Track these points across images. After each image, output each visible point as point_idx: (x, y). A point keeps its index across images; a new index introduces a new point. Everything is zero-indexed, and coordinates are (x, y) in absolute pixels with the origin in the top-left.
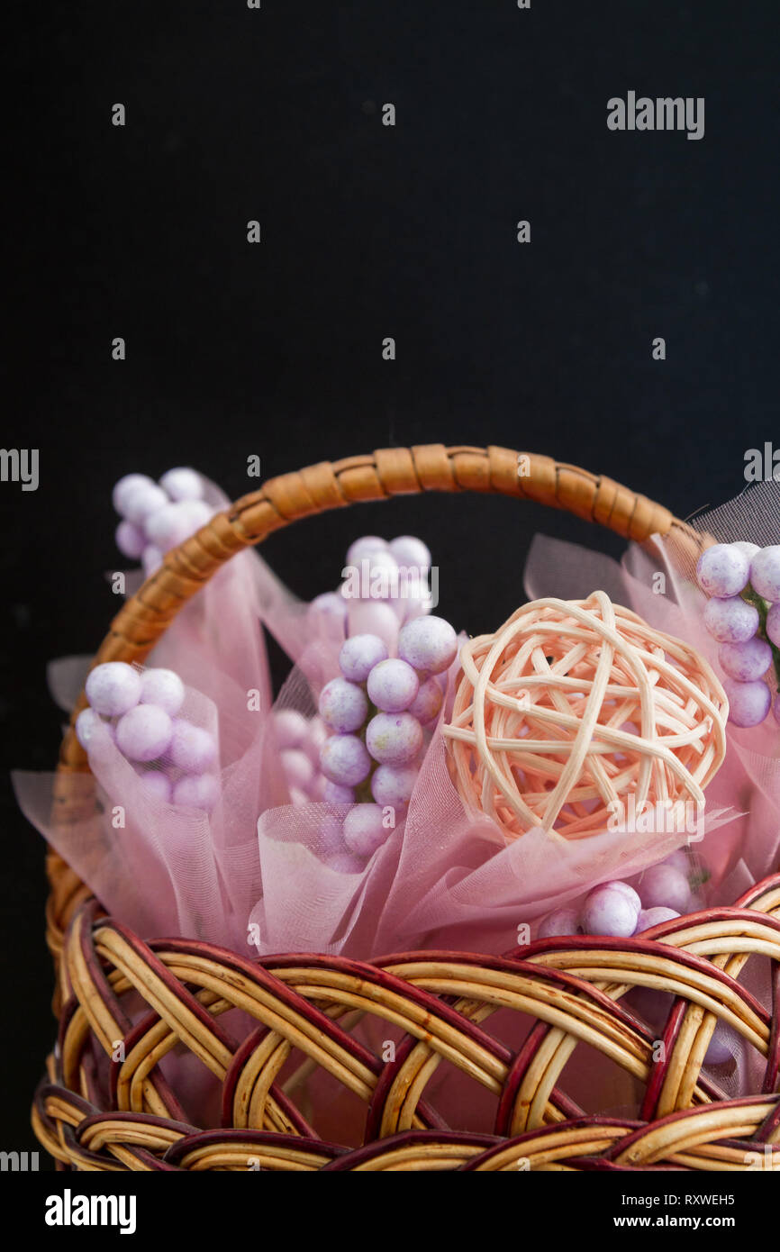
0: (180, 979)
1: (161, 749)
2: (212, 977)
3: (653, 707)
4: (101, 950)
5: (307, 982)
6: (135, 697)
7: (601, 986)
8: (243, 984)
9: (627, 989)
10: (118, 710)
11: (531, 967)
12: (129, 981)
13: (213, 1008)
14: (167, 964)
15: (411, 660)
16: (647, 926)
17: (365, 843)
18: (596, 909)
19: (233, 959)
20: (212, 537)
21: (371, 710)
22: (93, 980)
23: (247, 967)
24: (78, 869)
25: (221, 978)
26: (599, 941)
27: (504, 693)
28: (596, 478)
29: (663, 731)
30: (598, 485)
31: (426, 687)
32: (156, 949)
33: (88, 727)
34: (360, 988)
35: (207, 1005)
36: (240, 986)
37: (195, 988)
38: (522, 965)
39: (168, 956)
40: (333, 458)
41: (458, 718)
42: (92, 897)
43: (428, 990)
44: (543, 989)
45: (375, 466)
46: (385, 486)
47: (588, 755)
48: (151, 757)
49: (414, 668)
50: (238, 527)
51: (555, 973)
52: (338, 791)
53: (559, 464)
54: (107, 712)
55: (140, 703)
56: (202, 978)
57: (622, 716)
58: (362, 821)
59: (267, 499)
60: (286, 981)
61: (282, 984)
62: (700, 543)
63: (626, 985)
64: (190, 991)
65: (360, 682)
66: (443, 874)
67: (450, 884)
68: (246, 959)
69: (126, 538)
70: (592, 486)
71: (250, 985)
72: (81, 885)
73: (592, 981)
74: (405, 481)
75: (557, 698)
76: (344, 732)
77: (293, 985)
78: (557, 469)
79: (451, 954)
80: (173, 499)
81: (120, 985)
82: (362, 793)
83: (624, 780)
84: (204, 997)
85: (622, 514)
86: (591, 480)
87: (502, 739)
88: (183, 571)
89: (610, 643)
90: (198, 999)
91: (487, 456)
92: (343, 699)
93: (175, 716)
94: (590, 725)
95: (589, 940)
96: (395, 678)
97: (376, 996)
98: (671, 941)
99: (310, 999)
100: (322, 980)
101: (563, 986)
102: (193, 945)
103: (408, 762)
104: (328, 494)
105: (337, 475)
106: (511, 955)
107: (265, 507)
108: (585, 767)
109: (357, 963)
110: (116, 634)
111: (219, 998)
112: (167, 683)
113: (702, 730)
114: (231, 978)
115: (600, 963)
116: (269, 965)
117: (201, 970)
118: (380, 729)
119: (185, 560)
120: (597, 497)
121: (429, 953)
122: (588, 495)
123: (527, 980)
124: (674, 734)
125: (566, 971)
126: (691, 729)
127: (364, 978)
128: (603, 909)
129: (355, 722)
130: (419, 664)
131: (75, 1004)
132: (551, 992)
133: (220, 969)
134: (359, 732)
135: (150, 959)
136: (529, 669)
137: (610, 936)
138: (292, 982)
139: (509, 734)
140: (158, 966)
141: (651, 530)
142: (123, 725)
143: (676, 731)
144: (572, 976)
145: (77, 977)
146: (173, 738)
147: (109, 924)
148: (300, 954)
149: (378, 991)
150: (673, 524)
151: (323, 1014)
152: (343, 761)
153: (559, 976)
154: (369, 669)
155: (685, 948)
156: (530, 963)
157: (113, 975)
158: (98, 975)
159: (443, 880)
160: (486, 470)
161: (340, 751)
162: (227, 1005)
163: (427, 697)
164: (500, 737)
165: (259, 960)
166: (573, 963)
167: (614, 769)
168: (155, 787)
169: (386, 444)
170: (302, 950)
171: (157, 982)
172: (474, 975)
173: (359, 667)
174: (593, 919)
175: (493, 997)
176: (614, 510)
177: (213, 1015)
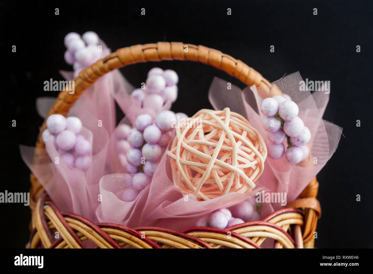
0: (71, 228)
1: (71, 147)
2: (82, 228)
3: (237, 154)
4: (46, 214)
5: (113, 234)
6: (64, 128)
7: (212, 245)
8: (92, 232)
9: (221, 246)
10: (57, 132)
11: (188, 236)
12: (54, 226)
13: (82, 239)
14: (67, 222)
15: (159, 126)
16: (231, 225)
17: (139, 187)
18: (214, 219)
19: (89, 223)
20: (97, 68)
21: (144, 142)
22: (43, 224)
23: (94, 226)
24: (41, 181)
25: (85, 229)
26: (213, 229)
27: (188, 144)
28: (236, 61)
29: (240, 163)
30: (236, 64)
31: (164, 135)
32: (64, 216)
33: (46, 136)
34: (131, 238)
35: (80, 237)
36: (91, 233)
37: (76, 231)
38: (186, 235)
39: (68, 219)
40: (143, 43)
41: (173, 149)
42: (45, 192)
43: (153, 241)
44: (192, 244)
45: (157, 49)
46: (160, 56)
47: (212, 169)
48: (68, 149)
49: (160, 129)
50: (106, 65)
51: (196, 239)
52: (132, 167)
53: (223, 55)
54: (53, 132)
55: (66, 129)
56: (78, 228)
57: (226, 157)
58: (139, 179)
59: (117, 57)
60: (107, 232)
61: (105, 234)
62: (270, 89)
63: (220, 245)
64: (74, 232)
65: (142, 131)
66: (162, 203)
67: (163, 206)
68: (94, 224)
69: (68, 57)
70: (234, 65)
71: (94, 233)
72: (41, 187)
73: (209, 243)
74: (167, 56)
75: (205, 149)
76: (135, 147)
77: (109, 234)
78: (222, 57)
79: (162, 229)
80: (86, 45)
81: (51, 227)
82: (140, 169)
83: (224, 178)
84: (79, 234)
85: (244, 75)
86: (234, 62)
87: (185, 160)
88: (85, 80)
89: (225, 131)
90: (77, 235)
91: (197, 49)
92: (135, 137)
93: (77, 135)
94: (214, 159)
95: (209, 229)
96: (153, 132)
97: (135, 241)
98: (237, 231)
99: (114, 240)
100: (119, 234)
101: (199, 244)
102: (77, 217)
103: (155, 161)
104: (140, 57)
105: (143, 50)
106: (182, 231)
107: (116, 60)
108: (211, 173)
109: (131, 229)
110: (60, 99)
111: (83, 235)
112: (76, 122)
113: (255, 162)
114: (88, 230)
115: (212, 237)
116: (101, 226)
117: (78, 225)
118: (147, 149)
119: (86, 76)
120: (235, 69)
121: (155, 228)
122: (232, 68)
123: (186, 241)
124: (245, 164)
125: (200, 239)
126: (251, 162)
127: (132, 235)
128: (215, 219)
129: (139, 145)
130: (162, 128)
131: (36, 231)
132: (194, 245)
133: (85, 226)
134: (140, 148)
135: (62, 220)
136: (197, 136)
137: (217, 228)
138: (108, 233)
139: (188, 159)
140: (65, 222)
141: (253, 83)
142: (59, 137)
143: (245, 163)
144: (202, 240)
145: (37, 222)
146: (76, 143)
147: (49, 205)
148: (112, 224)
149: (136, 239)
150: (262, 81)
151: (118, 245)
152: (133, 158)
153: (197, 240)
154: (145, 127)
155: (242, 234)
156: (188, 235)
157: (49, 223)
158: (45, 222)
159: (161, 205)
160: (196, 55)
161: (133, 154)
162: (86, 238)
163: (165, 139)
164: (184, 160)
165: (98, 224)
166: (203, 236)
167: (222, 174)
168: (69, 159)
169: (162, 40)
170: (112, 223)
171: (63, 228)
172: (169, 237)
173: (142, 126)
174: (212, 221)
175: (174, 245)
176: (241, 74)
177: (82, 241)
